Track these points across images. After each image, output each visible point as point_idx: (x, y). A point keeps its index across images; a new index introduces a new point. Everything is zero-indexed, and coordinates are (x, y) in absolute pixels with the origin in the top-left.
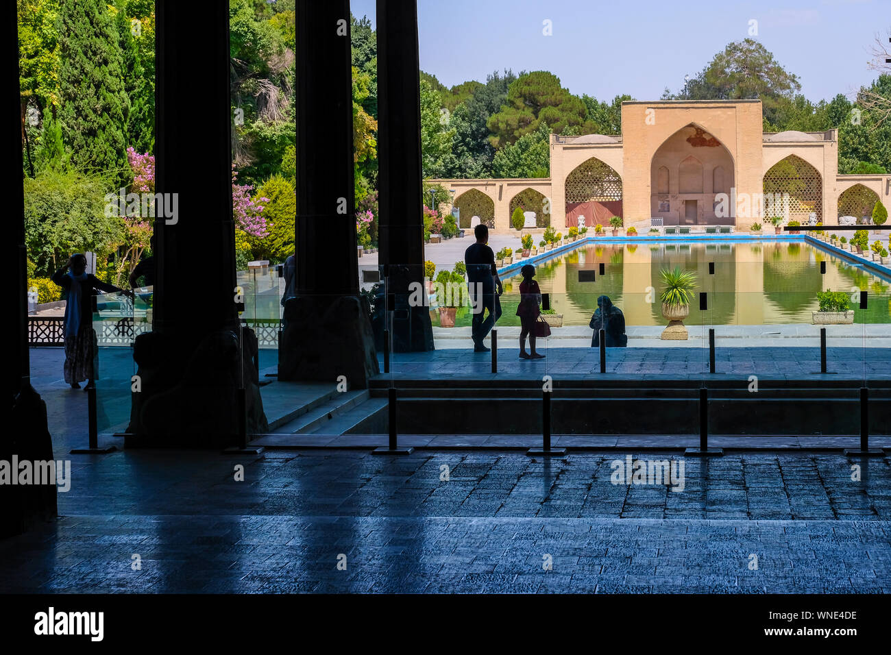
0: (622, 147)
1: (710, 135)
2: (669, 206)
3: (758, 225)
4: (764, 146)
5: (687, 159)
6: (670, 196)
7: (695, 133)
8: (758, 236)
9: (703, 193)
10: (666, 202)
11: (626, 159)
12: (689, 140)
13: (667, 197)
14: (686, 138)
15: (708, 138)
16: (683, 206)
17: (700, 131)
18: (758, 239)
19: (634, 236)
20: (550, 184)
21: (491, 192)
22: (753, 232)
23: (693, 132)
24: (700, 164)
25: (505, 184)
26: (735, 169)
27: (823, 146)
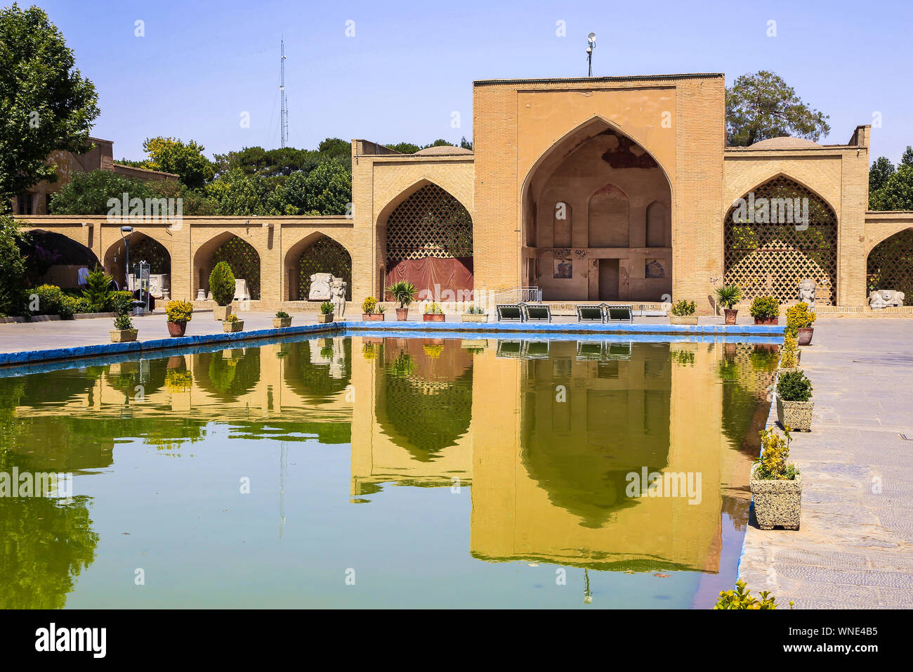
0: (472, 161)
1: (642, 149)
2: (571, 268)
3: (689, 303)
4: (726, 158)
5: (603, 190)
6: (573, 251)
7: (617, 145)
8: (688, 326)
9: (628, 247)
10: (566, 262)
11: (480, 183)
12: (606, 157)
13: (569, 254)
14: (600, 154)
15: (638, 154)
16: (594, 271)
17: (626, 143)
18: (686, 334)
19: (436, 323)
20: (351, 226)
21: (255, 238)
22: (678, 319)
23: (612, 142)
24: (625, 199)
25: (277, 224)
26: (673, 201)
27: (840, 157)
